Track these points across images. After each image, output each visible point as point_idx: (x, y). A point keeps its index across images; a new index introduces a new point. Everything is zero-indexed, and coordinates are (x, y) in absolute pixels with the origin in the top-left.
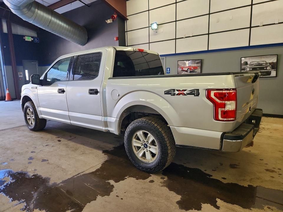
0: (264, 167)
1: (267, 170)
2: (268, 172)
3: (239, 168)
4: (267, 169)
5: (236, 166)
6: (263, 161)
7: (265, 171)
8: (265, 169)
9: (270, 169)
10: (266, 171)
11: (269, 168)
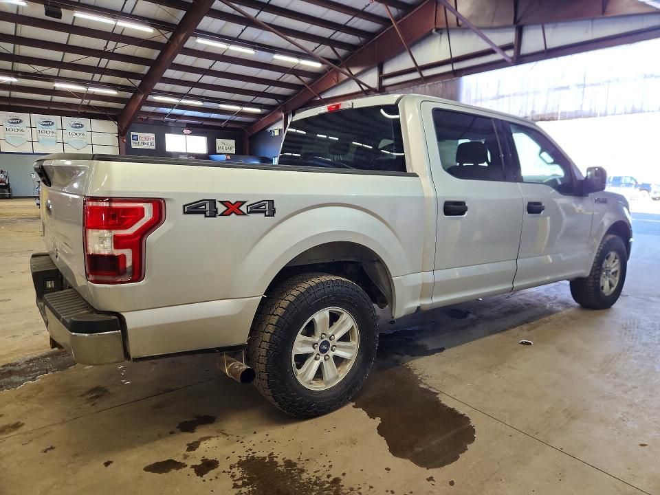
0: (30, 429)
1: (16, 426)
2: (14, 422)
3: (82, 396)
4: (20, 430)
5: (94, 395)
6: (44, 448)
7: (22, 422)
8: (24, 427)
9: (12, 434)
10: (19, 422)
11: (15, 433)
